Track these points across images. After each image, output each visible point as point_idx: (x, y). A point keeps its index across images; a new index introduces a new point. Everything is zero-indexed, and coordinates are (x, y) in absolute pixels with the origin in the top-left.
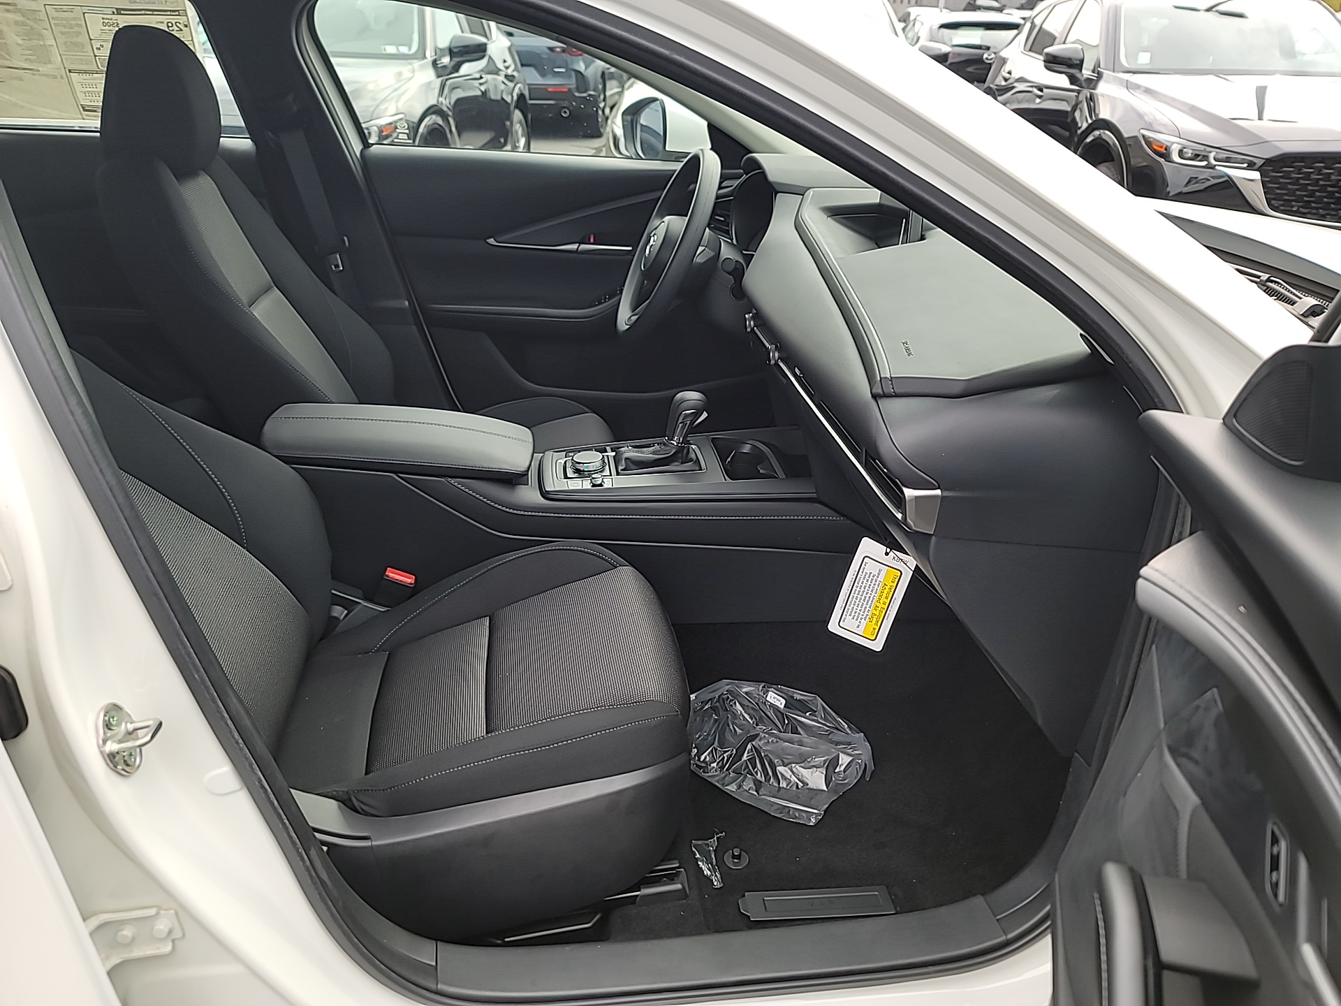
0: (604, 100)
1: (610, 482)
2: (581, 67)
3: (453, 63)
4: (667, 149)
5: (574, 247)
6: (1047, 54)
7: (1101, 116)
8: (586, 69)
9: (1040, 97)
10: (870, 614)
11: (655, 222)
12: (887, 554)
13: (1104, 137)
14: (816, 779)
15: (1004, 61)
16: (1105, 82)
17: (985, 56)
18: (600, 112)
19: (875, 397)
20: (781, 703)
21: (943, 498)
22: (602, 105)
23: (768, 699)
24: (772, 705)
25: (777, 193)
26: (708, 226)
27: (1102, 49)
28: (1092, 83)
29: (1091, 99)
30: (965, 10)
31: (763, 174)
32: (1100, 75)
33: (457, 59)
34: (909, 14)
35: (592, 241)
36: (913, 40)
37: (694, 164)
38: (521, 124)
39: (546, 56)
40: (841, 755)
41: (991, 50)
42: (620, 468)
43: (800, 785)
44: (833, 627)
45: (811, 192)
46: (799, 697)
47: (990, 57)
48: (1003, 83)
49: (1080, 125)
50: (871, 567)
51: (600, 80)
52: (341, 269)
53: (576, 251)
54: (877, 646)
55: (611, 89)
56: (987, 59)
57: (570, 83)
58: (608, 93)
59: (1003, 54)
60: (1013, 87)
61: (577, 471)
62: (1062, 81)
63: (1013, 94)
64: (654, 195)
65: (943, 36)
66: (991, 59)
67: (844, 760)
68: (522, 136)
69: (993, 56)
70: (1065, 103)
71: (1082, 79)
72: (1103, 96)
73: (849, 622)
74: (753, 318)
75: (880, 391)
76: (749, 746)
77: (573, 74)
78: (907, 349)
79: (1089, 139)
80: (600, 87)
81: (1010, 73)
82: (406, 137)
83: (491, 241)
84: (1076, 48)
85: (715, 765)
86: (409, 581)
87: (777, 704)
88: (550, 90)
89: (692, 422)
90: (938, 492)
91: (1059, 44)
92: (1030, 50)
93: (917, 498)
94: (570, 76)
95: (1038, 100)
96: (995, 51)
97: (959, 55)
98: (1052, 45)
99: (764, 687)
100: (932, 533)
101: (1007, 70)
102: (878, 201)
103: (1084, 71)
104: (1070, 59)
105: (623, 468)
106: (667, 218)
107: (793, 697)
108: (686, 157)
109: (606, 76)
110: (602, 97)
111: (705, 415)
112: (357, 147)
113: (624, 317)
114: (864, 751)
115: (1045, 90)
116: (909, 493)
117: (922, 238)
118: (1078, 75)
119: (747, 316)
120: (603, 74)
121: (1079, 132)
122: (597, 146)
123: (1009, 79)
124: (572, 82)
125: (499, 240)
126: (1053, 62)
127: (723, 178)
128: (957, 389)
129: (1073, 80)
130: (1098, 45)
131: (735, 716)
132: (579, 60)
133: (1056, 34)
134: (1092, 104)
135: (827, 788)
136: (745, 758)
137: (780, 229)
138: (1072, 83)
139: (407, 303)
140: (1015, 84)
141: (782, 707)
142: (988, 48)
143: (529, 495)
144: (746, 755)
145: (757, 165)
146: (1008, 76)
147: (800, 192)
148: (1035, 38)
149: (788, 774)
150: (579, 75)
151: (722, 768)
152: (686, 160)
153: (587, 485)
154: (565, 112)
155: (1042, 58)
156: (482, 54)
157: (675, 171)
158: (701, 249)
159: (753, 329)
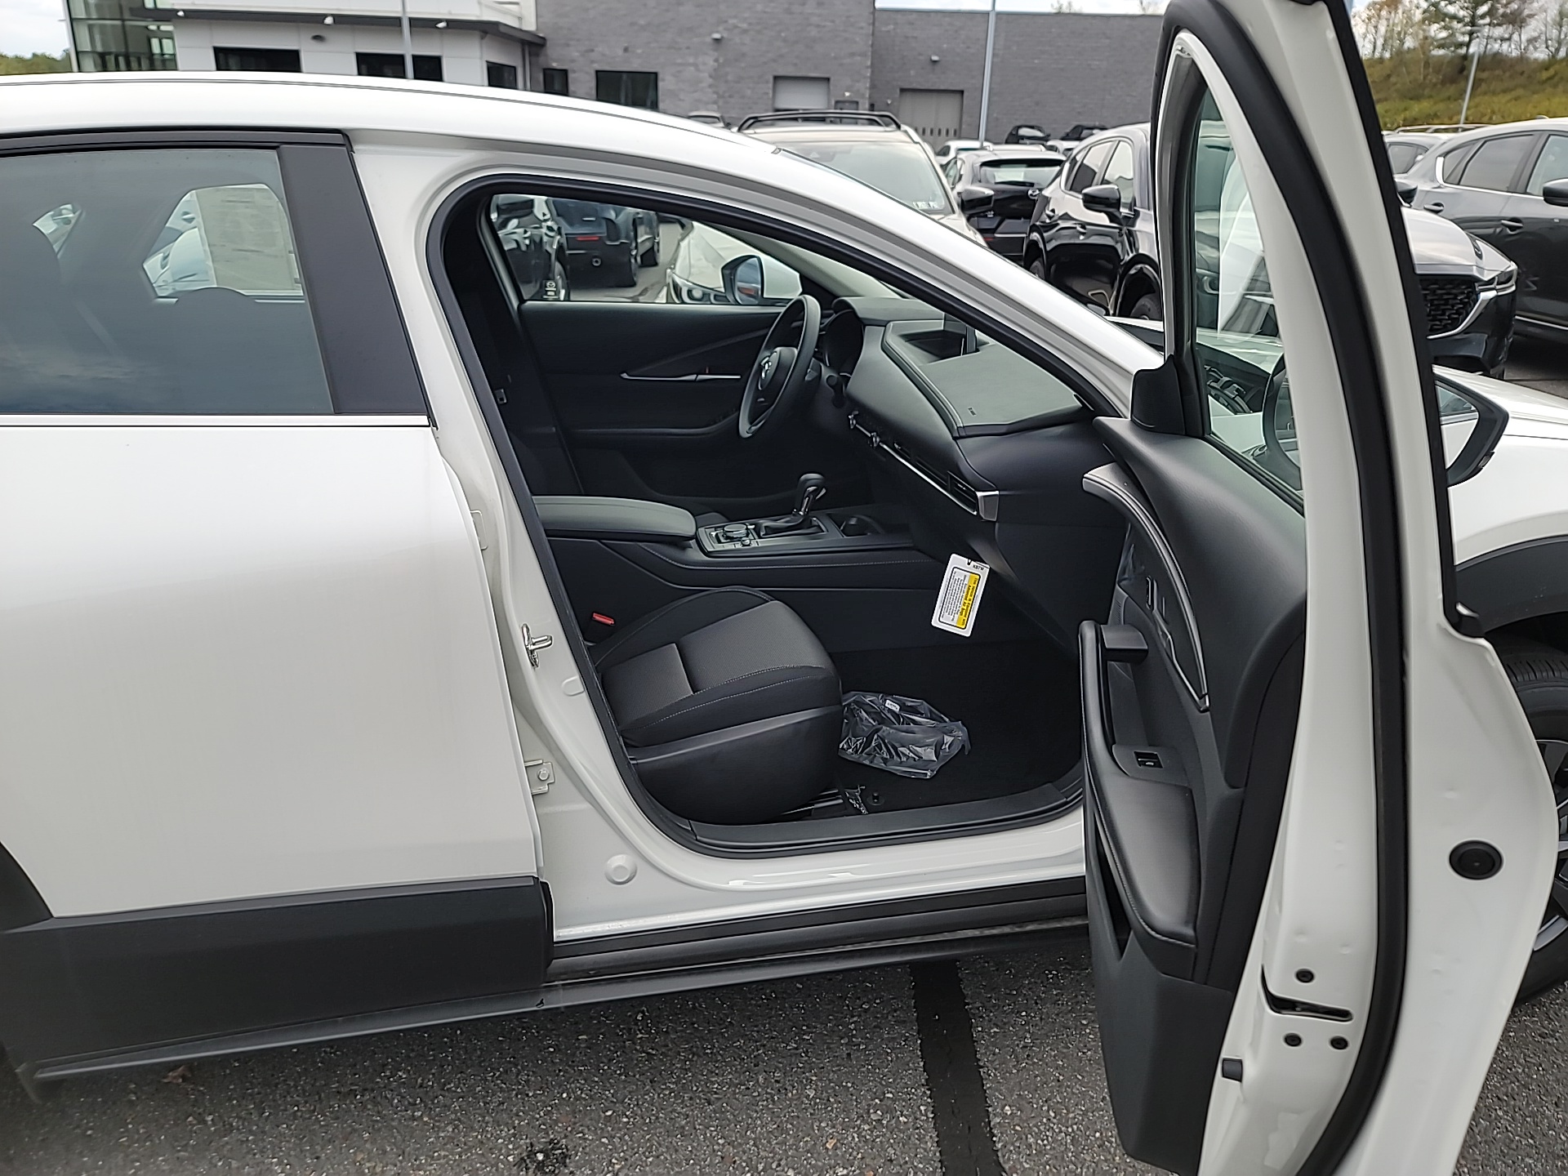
0: (636, 247)
1: (756, 543)
2: (610, 214)
3: (500, 220)
4: (765, 296)
5: (693, 377)
6: (1085, 195)
7: (1141, 251)
8: (617, 216)
9: (1083, 234)
10: (960, 609)
11: (764, 353)
12: (969, 564)
13: (1145, 271)
14: (929, 754)
15: (1047, 200)
16: (1143, 220)
17: (1030, 192)
18: (633, 261)
19: (955, 439)
20: (896, 708)
21: (1000, 495)
22: (634, 253)
23: (886, 705)
24: (890, 710)
25: (865, 326)
26: (814, 356)
27: (1136, 182)
28: (1131, 220)
29: (1130, 234)
30: (1007, 142)
31: (854, 312)
32: (1137, 214)
33: (504, 216)
34: (948, 148)
35: (707, 372)
36: (955, 177)
37: (799, 306)
38: (561, 277)
39: (572, 205)
40: (946, 737)
41: (1036, 186)
42: (762, 534)
43: (917, 758)
44: (935, 623)
45: (891, 324)
46: (910, 704)
47: (1034, 194)
48: (1048, 221)
49: (1122, 258)
50: (959, 575)
51: (632, 228)
52: (505, 401)
53: (695, 381)
54: (967, 633)
55: (642, 236)
56: (1031, 195)
57: (601, 231)
58: (639, 240)
59: (1046, 193)
60: (1058, 224)
61: (727, 538)
62: (1102, 219)
63: (1057, 231)
64: (762, 333)
65: (985, 174)
66: (1035, 196)
67: (948, 739)
68: (563, 288)
69: (1037, 192)
70: (1109, 238)
71: (1121, 217)
72: (1140, 231)
73: (947, 618)
74: (854, 418)
75: (957, 435)
76: (876, 737)
77: (604, 222)
78: (972, 412)
79: (1133, 272)
80: (632, 234)
81: (1053, 211)
82: (553, 293)
83: (625, 375)
84: (1113, 188)
85: (851, 750)
86: (610, 622)
87: (894, 709)
88: (579, 239)
89: (814, 498)
90: (997, 492)
91: (1097, 185)
92: (1071, 189)
93: (985, 496)
94: (600, 225)
95: (1082, 237)
96: (1040, 187)
97: (1003, 192)
98: (1090, 186)
99: (882, 697)
100: (995, 520)
101: (1050, 209)
102: (942, 328)
103: (1122, 210)
104: (1107, 199)
105: (764, 533)
106: (778, 349)
107: (904, 704)
108: (788, 303)
109: (638, 221)
110: (634, 245)
111: (824, 491)
112: (515, 303)
113: (745, 428)
114: (961, 733)
115: (1088, 227)
116: (979, 494)
117: (977, 350)
118: (1117, 214)
119: (850, 417)
120: (634, 220)
121: (1122, 263)
122: (631, 295)
123: (1053, 216)
124: (603, 231)
125: (631, 373)
126: (1091, 202)
127: (823, 317)
128: (1003, 430)
129: (1112, 218)
130: (1132, 179)
131: (861, 720)
132: (609, 208)
133: (1096, 170)
134: (1131, 239)
135: (937, 758)
136: (873, 744)
137: (871, 351)
138: (1111, 221)
139: (554, 429)
140: (1059, 222)
141: (898, 710)
142: (1032, 185)
143: (695, 554)
144: (873, 742)
145: (848, 305)
146: (1051, 214)
147: (884, 324)
148: (1075, 178)
149: (907, 752)
150: (610, 222)
151: (856, 752)
152: (788, 305)
153: (739, 546)
154: (597, 262)
155: (1081, 196)
156: (527, 211)
157: (779, 313)
158: (809, 370)
159: (855, 426)
